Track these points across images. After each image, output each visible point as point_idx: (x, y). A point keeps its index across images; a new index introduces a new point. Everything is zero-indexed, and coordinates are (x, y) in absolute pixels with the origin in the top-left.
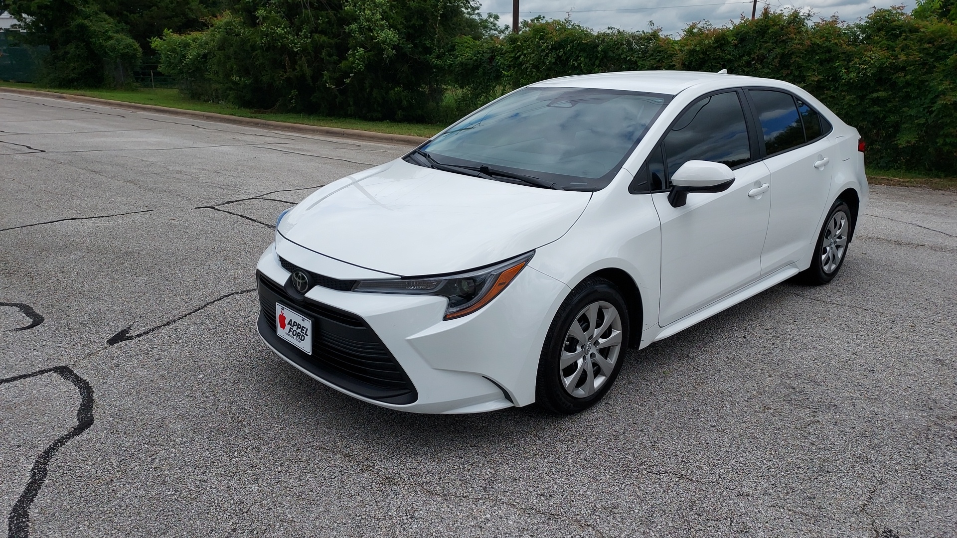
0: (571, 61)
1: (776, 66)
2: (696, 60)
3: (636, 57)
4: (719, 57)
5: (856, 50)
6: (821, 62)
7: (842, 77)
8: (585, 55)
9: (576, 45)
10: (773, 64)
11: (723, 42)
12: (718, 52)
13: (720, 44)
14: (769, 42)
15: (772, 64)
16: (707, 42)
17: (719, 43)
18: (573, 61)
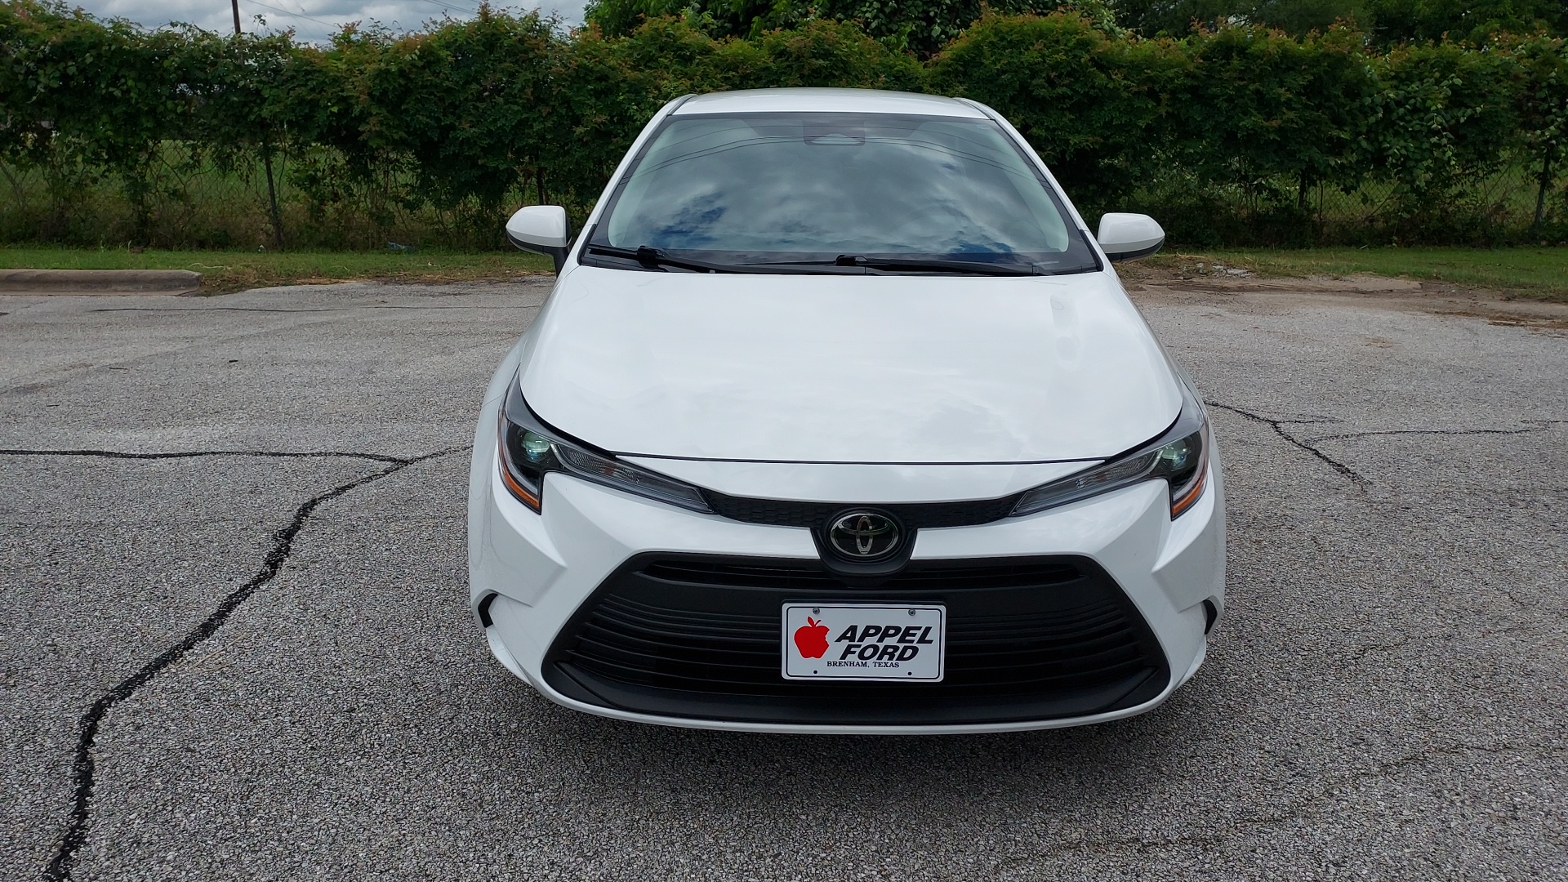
0: (103, 86)
1: (528, 100)
2: (394, 88)
3: (257, 82)
4: (431, 84)
5: (642, 77)
6: (597, 94)
7: (635, 118)
8: (133, 74)
9: (109, 55)
10: (524, 96)
11: (432, 59)
12: (428, 76)
13: (427, 62)
14: (505, 61)
15: (521, 98)
16: (408, 57)
17: (425, 60)
18: (107, 87)
